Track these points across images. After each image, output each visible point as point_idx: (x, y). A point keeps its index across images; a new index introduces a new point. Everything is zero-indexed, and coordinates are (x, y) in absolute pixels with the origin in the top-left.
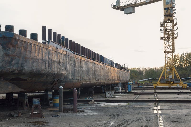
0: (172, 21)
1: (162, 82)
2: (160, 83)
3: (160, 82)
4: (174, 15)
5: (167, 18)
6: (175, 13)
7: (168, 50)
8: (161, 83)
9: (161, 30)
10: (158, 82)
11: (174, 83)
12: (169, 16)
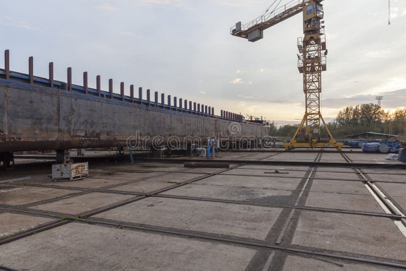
0: (318, 41)
1: (299, 139)
2: (295, 141)
3: (295, 139)
4: (322, 31)
5: (309, 36)
6: (323, 27)
7: (311, 88)
8: (298, 142)
9: (299, 57)
10: (293, 140)
11: (319, 141)
12: (311, 33)
